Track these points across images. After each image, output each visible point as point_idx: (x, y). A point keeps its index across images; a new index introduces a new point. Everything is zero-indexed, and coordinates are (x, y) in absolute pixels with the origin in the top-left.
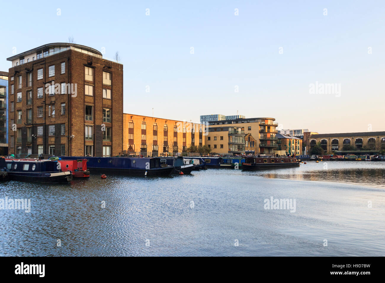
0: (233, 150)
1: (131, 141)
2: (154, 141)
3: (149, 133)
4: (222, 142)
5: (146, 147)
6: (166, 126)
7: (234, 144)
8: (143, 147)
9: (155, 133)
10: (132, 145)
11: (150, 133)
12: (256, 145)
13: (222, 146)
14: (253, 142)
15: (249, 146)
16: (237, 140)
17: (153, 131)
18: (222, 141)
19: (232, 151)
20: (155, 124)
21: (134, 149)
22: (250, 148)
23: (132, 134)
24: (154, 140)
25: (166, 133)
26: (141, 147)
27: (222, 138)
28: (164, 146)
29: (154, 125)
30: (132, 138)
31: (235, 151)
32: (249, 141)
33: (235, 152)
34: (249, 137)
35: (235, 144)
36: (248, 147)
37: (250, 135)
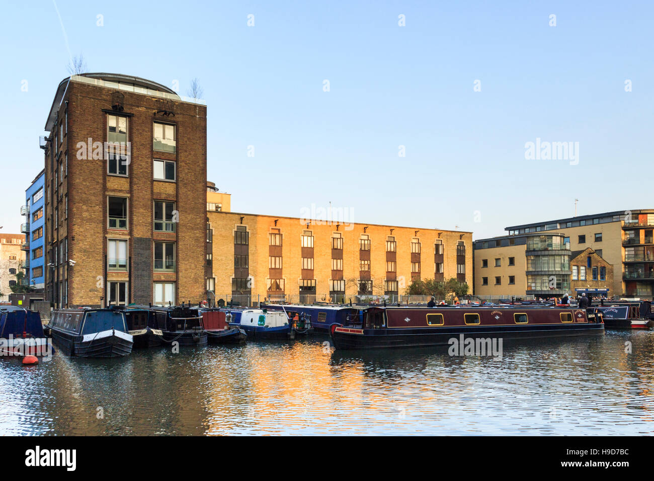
0: (538, 288)
1: (276, 273)
2: (333, 271)
3: (321, 255)
4: (511, 271)
5: (313, 285)
6: (366, 238)
7: (540, 273)
8: (305, 285)
9: (337, 254)
10: (278, 281)
11: (324, 255)
12: (613, 275)
13: (512, 280)
14: (603, 268)
15: (591, 277)
16: (548, 263)
17: (331, 251)
18: (512, 267)
19: (535, 291)
20: (338, 236)
21: (284, 289)
22: (591, 283)
23: (277, 259)
24: (335, 269)
25: (365, 254)
26: (302, 285)
27: (512, 261)
28: (361, 280)
29: (334, 238)
30: (277, 266)
31: (542, 291)
32: (590, 265)
33: (543, 293)
34: (589, 258)
35: (543, 275)
36: (586, 280)
37: (590, 253)
